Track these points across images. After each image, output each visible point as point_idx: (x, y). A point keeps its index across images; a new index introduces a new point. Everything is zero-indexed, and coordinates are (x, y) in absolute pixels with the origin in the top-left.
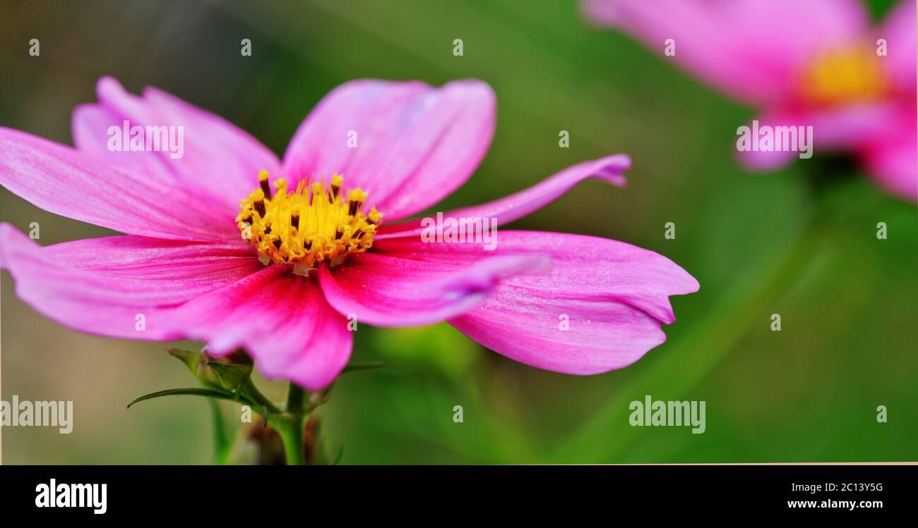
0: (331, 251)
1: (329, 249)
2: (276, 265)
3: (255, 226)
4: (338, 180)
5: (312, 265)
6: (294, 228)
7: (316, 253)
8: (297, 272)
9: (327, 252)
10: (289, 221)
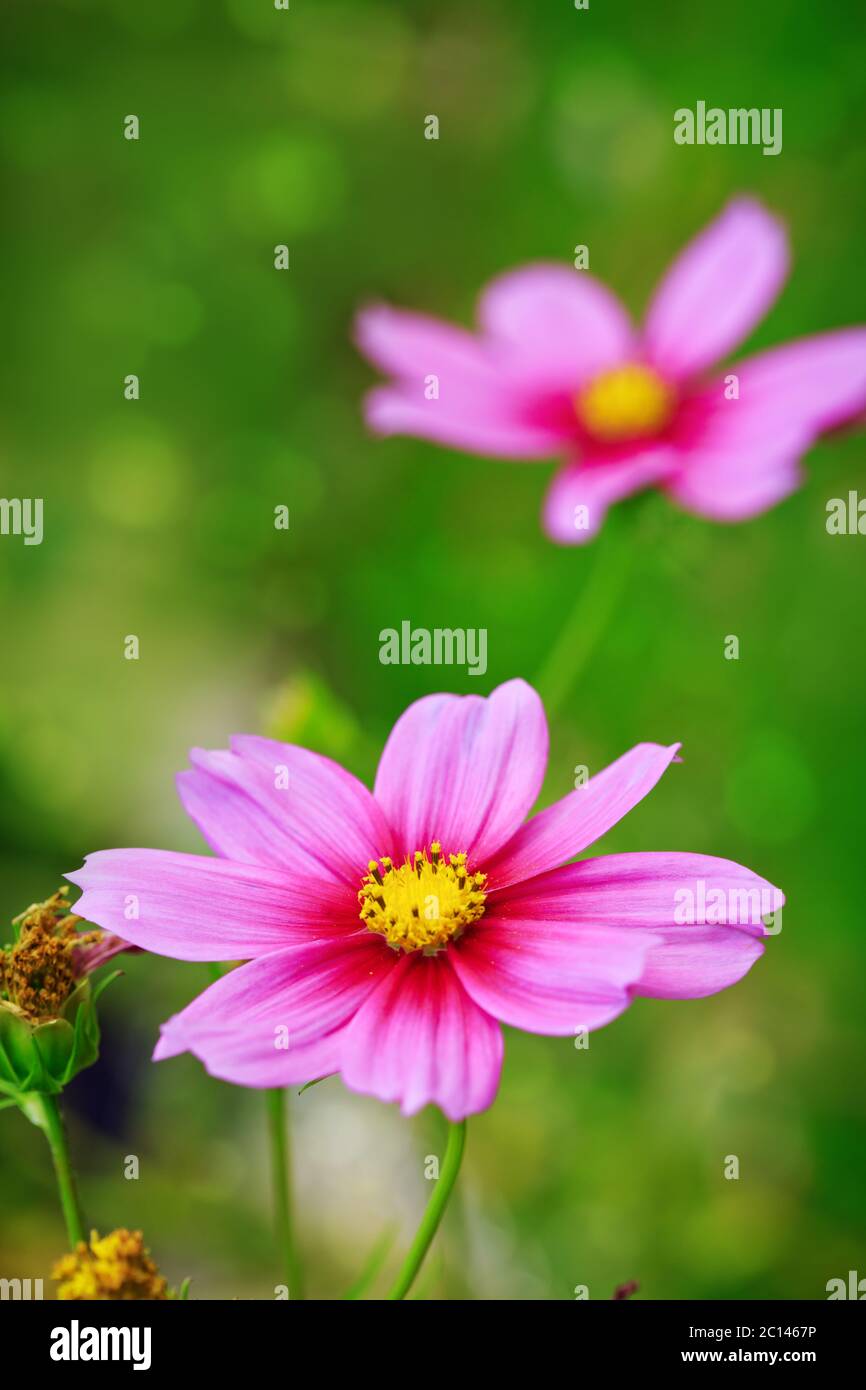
0: (453, 930)
1: (450, 929)
2: (407, 952)
3: (378, 917)
4: (435, 848)
5: (438, 945)
6: (416, 919)
7: (440, 937)
8: (426, 954)
9: (450, 932)
10: (410, 914)
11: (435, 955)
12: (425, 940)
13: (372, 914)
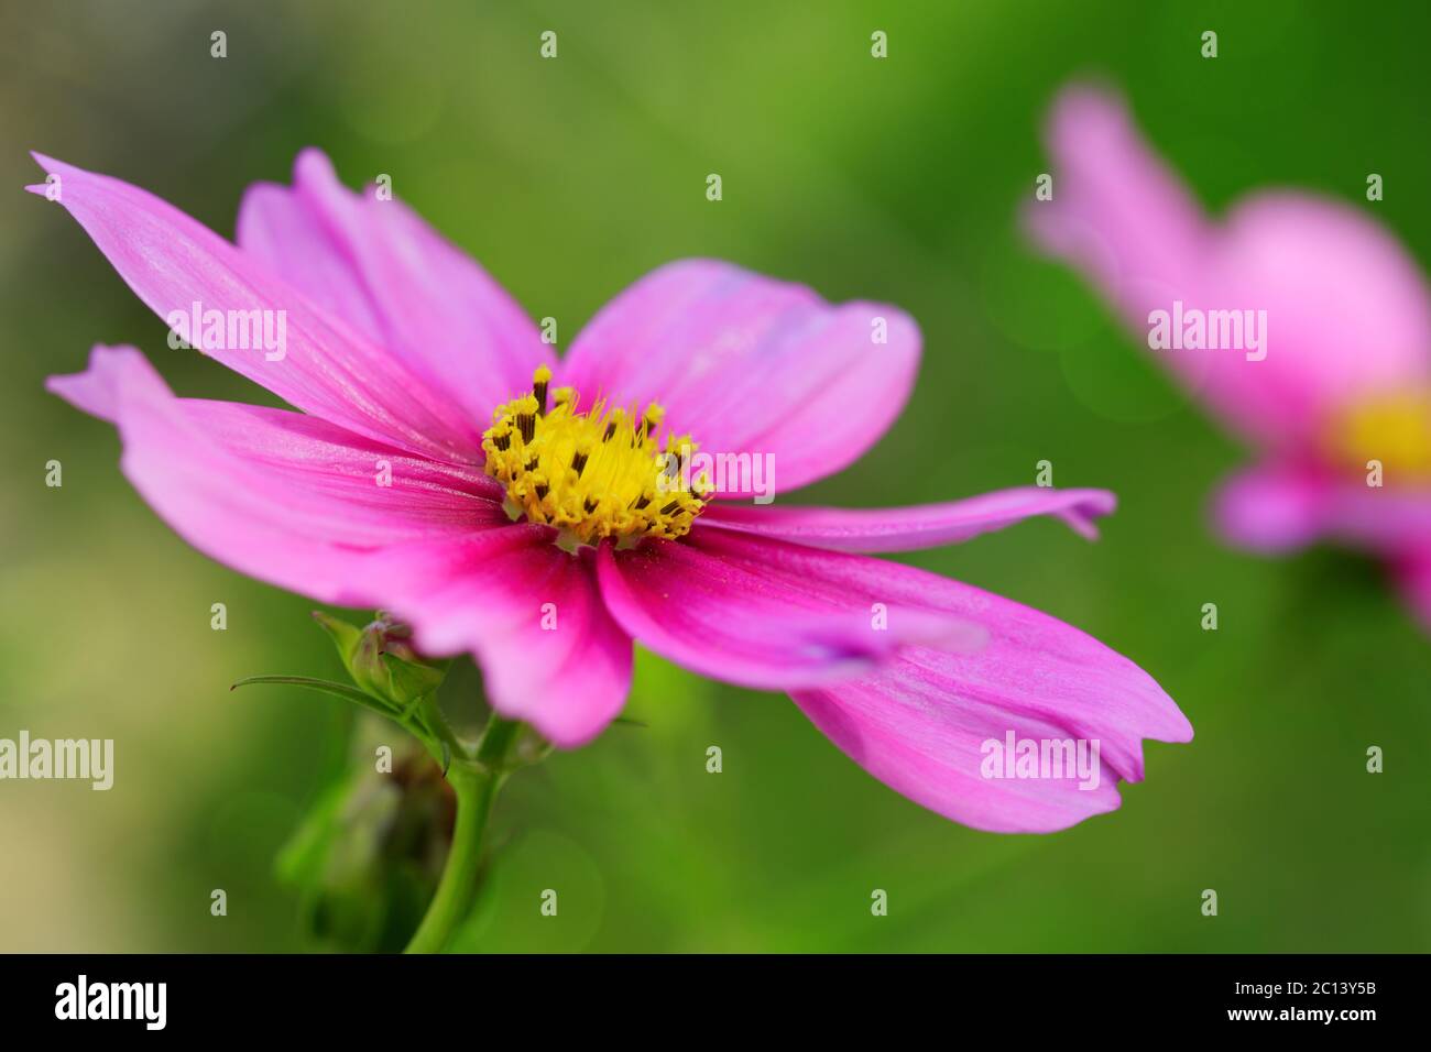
0: (624, 525)
1: (621, 520)
2: (531, 525)
3: (511, 452)
4: (656, 412)
5: (588, 539)
6: (575, 473)
7: (599, 522)
8: (560, 543)
9: (617, 525)
10: (569, 459)
11: (575, 553)
12: (572, 516)
13: (503, 443)
